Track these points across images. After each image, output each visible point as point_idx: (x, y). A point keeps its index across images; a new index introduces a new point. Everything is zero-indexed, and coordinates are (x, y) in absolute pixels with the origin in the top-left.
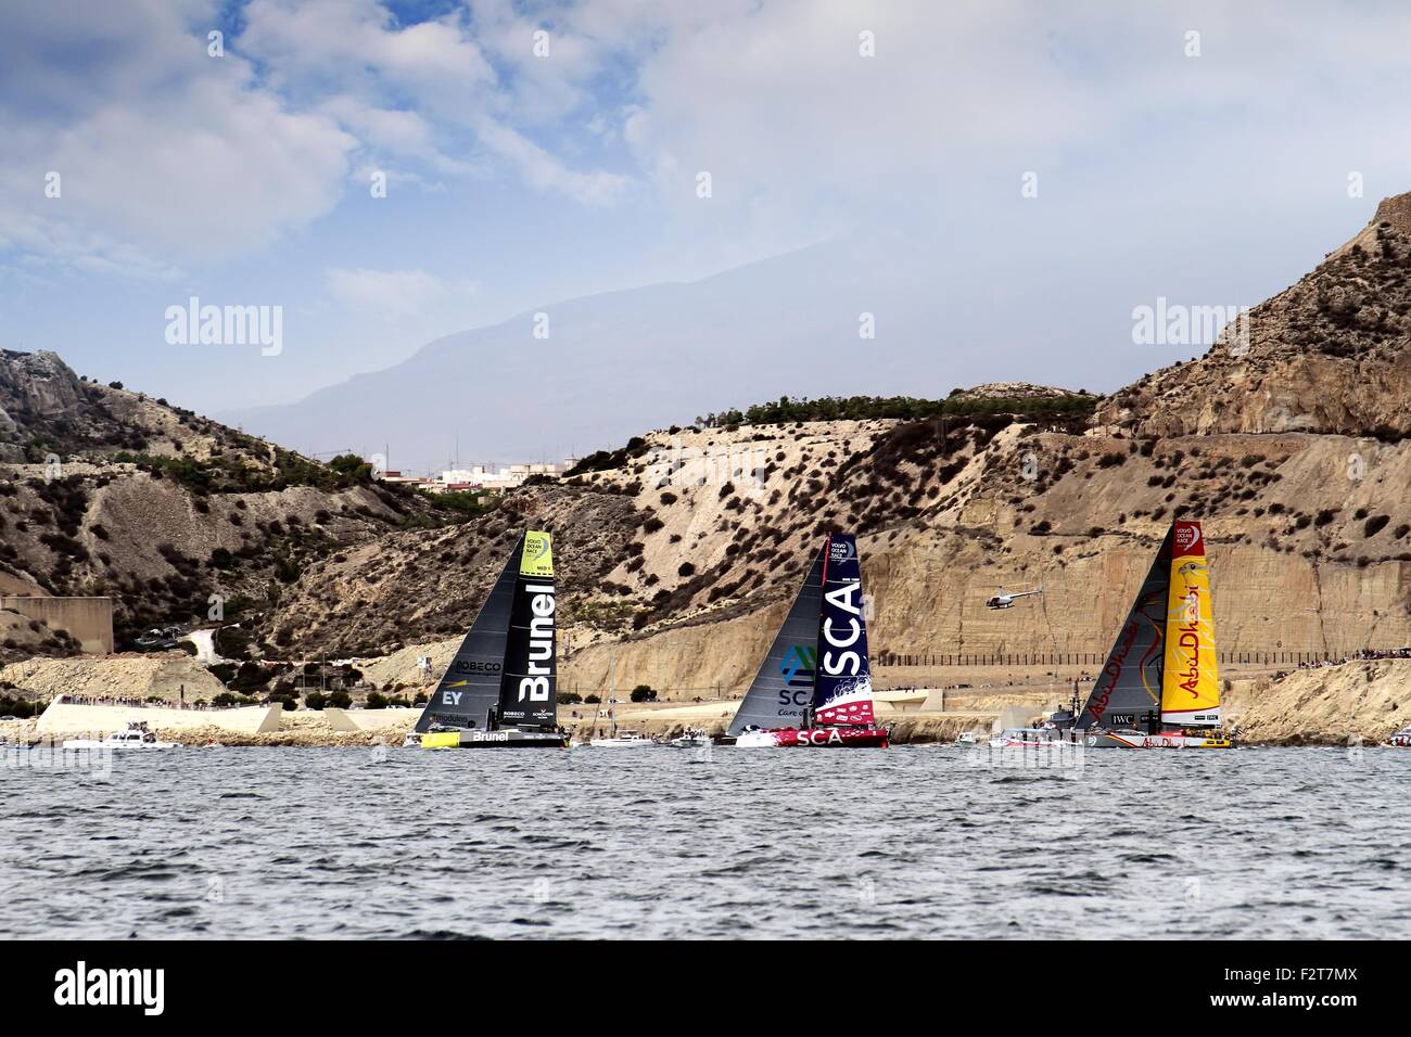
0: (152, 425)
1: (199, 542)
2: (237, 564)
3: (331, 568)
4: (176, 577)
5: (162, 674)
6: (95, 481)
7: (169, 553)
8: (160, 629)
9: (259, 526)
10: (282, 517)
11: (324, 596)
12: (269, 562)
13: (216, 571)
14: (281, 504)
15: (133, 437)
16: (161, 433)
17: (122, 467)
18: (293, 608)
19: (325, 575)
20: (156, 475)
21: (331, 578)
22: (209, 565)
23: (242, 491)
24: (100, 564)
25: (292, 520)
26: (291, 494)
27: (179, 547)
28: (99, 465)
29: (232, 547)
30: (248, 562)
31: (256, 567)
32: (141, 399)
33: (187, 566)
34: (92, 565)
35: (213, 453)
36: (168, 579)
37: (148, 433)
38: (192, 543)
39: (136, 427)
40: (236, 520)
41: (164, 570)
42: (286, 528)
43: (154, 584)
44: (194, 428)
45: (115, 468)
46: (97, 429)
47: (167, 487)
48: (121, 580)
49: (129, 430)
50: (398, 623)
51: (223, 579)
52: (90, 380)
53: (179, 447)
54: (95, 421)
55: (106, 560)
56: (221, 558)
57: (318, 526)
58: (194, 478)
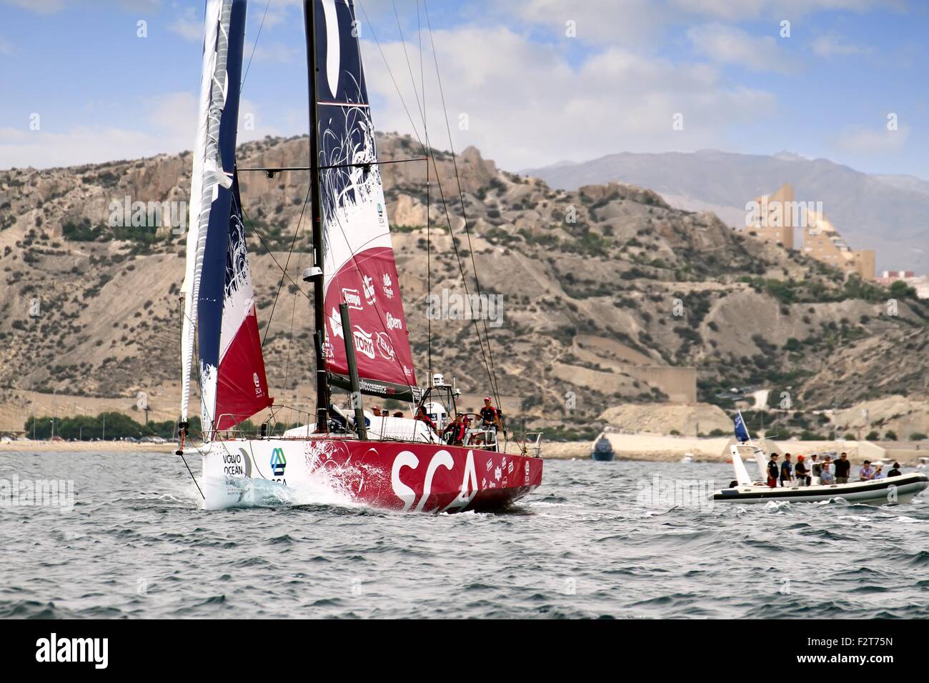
0: (771, 259)
1: (779, 334)
2: (802, 348)
3: (846, 351)
4: (760, 356)
5: (694, 416)
6: (718, 294)
7: (759, 341)
8: (738, 388)
9: (822, 324)
10: (837, 318)
11: (837, 370)
12: (823, 348)
13: (788, 353)
14: (839, 310)
15: (759, 266)
16: (776, 264)
17: (739, 285)
18: (817, 378)
19: (841, 356)
20: (758, 291)
21: (844, 358)
22: (785, 348)
23: (814, 301)
24: (709, 346)
25: (844, 321)
26: (847, 305)
27: (765, 336)
28: (724, 284)
29: (801, 337)
30: (810, 347)
31: (814, 351)
32: (766, 242)
33: (768, 349)
34: (704, 347)
35: (807, 277)
36: (754, 357)
37: (767, 264)
38: (775, 334)
39: (761, 260)
40: (807, 321)
41: (752, 351)
42: (839, 326)
43: (745, 361)
44: (796, 261)
45: (735, 286)
46: (736, 261)
47: (765, 298)
48: (723, 357)
49: (756, 262)
50: (870, 388)
51: (792, 358)
52: (737, 230)
53: (786, 273)
54: (735, 256)
55: (714, 344)
56: (793, 345)
57: (861, 325)
58: (785, 294)
